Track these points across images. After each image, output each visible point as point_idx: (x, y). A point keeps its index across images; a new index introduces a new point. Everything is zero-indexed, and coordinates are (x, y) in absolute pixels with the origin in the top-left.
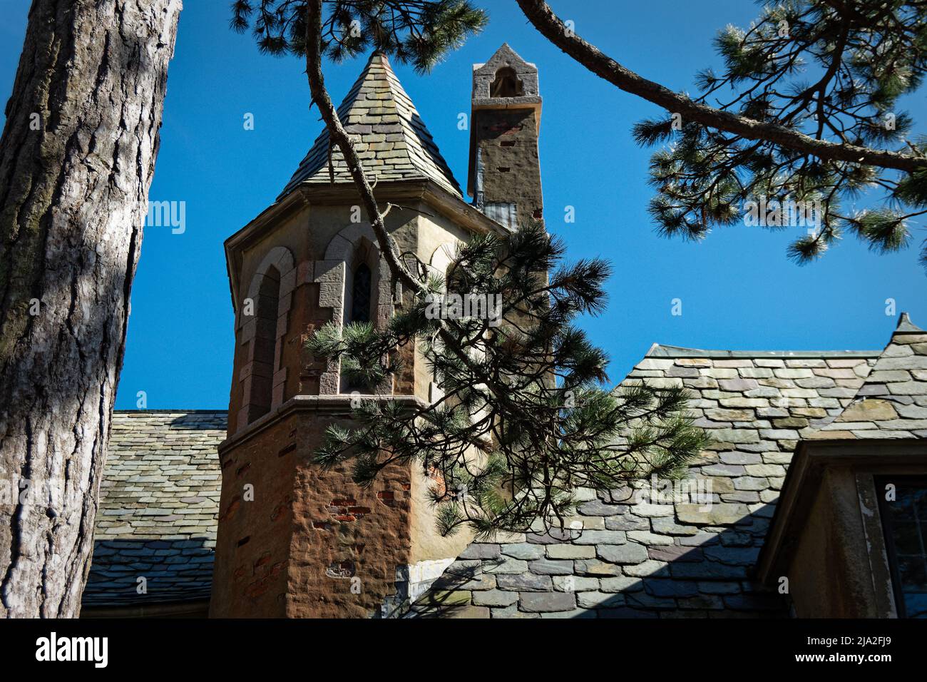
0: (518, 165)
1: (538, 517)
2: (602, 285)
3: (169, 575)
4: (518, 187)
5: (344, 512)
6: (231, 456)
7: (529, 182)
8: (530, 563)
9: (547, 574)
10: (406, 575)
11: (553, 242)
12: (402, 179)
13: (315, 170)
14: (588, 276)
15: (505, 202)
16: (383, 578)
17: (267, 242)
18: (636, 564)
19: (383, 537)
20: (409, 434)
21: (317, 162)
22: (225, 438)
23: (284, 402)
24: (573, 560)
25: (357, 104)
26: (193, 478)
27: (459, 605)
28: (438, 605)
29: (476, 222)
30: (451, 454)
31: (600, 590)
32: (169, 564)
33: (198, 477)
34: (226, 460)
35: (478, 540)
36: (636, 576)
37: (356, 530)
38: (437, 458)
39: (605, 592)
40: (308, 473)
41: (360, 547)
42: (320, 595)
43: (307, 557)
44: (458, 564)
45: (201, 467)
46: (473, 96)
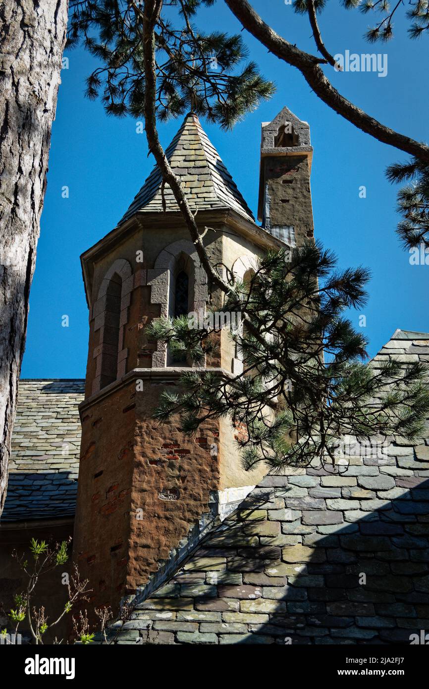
0: (295, 198)
1: (316, 457)
2: (364, 287)
3: (44, 499)
4: (295, 214)
5: (171, 452)
6: (87, 413)
7: (303, 210)
8: (309, 490)
9: (321, 498)
10: (217, 498)
11: (328, 255)
12: (211, 209)
13: (146, 202)
14: (353, 280)
15: (286, 225)
16: (200, 500)
17: (112, 256)
18: (387, 490)
19: (200, 471)
20: (222, 397)
21: (148, 196)
22: (83, 399)
23: (126, 372)
24: (341, 487)
25: (176, 153)
26: (59, 428)
27: (259, 521)
28: (243, 520)
29: (265, 240)
30: (252, 411)
31: (361, 509)
32: (44, 491)
33: (63, 427)
34: (84, 416)
35: (271, 473)
36: (386, 499)
37: (180, 466)
38: (242, 414)
39: (364, 511)
40: (144, 425)
41: (183, 479)
42: (155, 513)
43: (145, 486)
44: (257, 491)
45: (65, 420)
46: (262, 146)
